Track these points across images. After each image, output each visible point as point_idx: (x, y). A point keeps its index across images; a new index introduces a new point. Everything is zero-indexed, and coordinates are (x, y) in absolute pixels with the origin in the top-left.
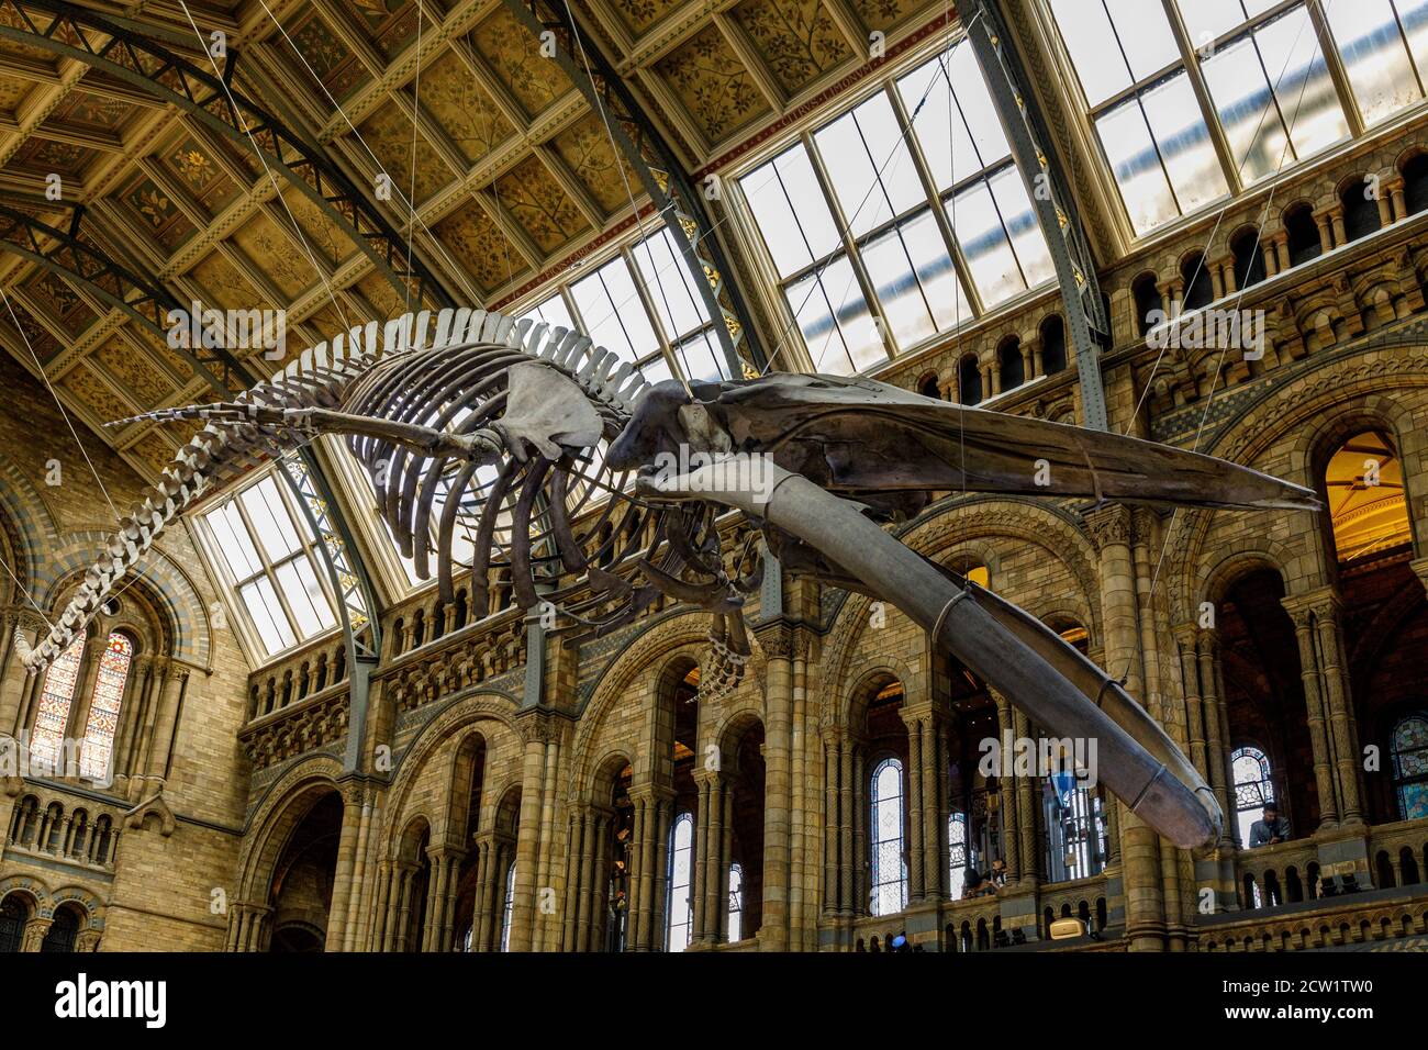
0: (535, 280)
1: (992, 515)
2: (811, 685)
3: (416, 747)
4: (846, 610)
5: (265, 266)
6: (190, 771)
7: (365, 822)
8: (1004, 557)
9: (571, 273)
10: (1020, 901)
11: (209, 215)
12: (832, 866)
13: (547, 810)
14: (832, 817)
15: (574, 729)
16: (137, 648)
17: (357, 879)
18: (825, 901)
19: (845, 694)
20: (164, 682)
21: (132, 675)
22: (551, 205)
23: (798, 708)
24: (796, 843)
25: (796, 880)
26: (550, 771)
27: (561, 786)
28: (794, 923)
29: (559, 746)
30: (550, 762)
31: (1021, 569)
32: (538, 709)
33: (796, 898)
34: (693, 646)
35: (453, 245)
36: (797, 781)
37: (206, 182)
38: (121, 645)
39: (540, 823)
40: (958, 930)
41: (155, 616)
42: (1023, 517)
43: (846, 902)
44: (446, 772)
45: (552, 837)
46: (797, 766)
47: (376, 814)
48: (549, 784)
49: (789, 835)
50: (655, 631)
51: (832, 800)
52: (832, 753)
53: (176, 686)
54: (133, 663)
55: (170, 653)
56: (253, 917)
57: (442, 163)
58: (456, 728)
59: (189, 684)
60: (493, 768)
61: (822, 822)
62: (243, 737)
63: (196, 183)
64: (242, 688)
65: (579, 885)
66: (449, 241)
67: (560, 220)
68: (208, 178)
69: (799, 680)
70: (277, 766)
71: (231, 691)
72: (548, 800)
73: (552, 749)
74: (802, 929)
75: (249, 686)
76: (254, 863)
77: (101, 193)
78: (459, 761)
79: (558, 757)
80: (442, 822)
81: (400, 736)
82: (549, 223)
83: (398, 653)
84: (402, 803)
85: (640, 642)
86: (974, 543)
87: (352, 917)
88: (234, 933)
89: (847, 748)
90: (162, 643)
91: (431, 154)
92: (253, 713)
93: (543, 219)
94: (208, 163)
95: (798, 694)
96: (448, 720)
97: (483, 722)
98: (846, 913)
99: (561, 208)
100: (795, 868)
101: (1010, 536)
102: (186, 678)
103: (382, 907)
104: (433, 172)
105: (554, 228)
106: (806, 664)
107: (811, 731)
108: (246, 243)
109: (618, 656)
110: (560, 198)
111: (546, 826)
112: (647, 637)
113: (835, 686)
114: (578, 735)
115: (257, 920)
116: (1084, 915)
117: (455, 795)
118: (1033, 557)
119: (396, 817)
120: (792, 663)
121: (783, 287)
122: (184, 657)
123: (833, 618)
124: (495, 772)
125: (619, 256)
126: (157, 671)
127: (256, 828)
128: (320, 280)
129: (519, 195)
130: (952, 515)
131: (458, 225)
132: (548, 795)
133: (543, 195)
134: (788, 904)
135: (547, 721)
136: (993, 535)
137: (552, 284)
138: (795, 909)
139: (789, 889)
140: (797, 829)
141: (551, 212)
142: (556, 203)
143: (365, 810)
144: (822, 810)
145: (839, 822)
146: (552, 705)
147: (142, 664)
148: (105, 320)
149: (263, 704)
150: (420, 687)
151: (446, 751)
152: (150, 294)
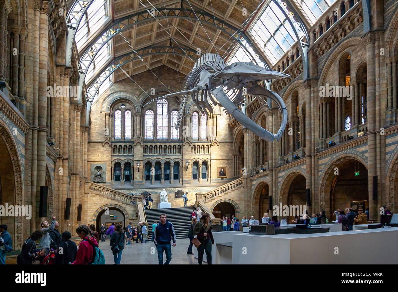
0: (252, 19)
1: (350, 41)
2: (315, 92)
4: (322, 73)
6: (220, 133)
7: (248, 136)
8: (353, 51)
10: (354, 130)
12: (321, 129)
13: (274, 128)
14: (321, 119)
16: (207, 114)
17: (248, 147)
18: (320, 137)
20: (213, 119)
23: (312, 98)
24: (312, 127)
25: (312, 134)
27: (276, 123)
28: (312, 142)
30: (274, 118)
31: (356, 53)
32: (270, 109)
33: (312, 138)
34: (297, 88)
36: (312, 114)
38: (204, 114)
40: (344, 138)
42: (356, 40)
43: (324, 136)
46: (312, 110)
47: (250, 135)
48: (274, 123)
49: (311, 125)
50: (290, 87)
51: (321, 116)
52: (321, 106)
53: (215, 119)
55: (213, 113)
56: (237, 156)
57: (226, 3)
58: (261, 115)
61: (319, 121)
62: (229, 125)
65: (281, 141)
67: (253, 3)
69: (312, 92)
70: (236, 128)
71: (225, 117)
72: (274, 126)
73: (274, 116)
74: (314, 143)
76: (235, 147)
77: (173, 35)
85: (287, 90)
86: (347, 49)
87: (248, 154)
88: (234, 160)
89: (324, 103)
91: (223, 2)
92: (230, 120)
95: (312, 95)
96: (259, 114)
97: (264, 113)
98: (324, 138)
100: (312, 132)
101: (354, 45)
102: (216, 117)
103: (253, 151)
106: (314, 88)
107: (315, 102)
108: (200, 33)
109: (284, 94)
114: (279, 112)
115: (238, 157)
116: (363, 131)
118: (359, 49)
120: (311, 88)
122: (215, 113)
123: (320, 75)
126: (211, 117)
127: (234, 140)
130: (342, 43)
131: (234, 13)
134: (311, 139)
135: (272, 111)
136: (351, 46)
138: (312, 140)
139: (311, 136)
140: (312, 124)
143: (248, 134)
144: (319, 118)
145: (323, 120)
146: (272, 108)
147: (209, 116)
148: (183, 58)
149: (231, 118)
150: (254, 108)
151: (260, 120)
152: (187, 50)
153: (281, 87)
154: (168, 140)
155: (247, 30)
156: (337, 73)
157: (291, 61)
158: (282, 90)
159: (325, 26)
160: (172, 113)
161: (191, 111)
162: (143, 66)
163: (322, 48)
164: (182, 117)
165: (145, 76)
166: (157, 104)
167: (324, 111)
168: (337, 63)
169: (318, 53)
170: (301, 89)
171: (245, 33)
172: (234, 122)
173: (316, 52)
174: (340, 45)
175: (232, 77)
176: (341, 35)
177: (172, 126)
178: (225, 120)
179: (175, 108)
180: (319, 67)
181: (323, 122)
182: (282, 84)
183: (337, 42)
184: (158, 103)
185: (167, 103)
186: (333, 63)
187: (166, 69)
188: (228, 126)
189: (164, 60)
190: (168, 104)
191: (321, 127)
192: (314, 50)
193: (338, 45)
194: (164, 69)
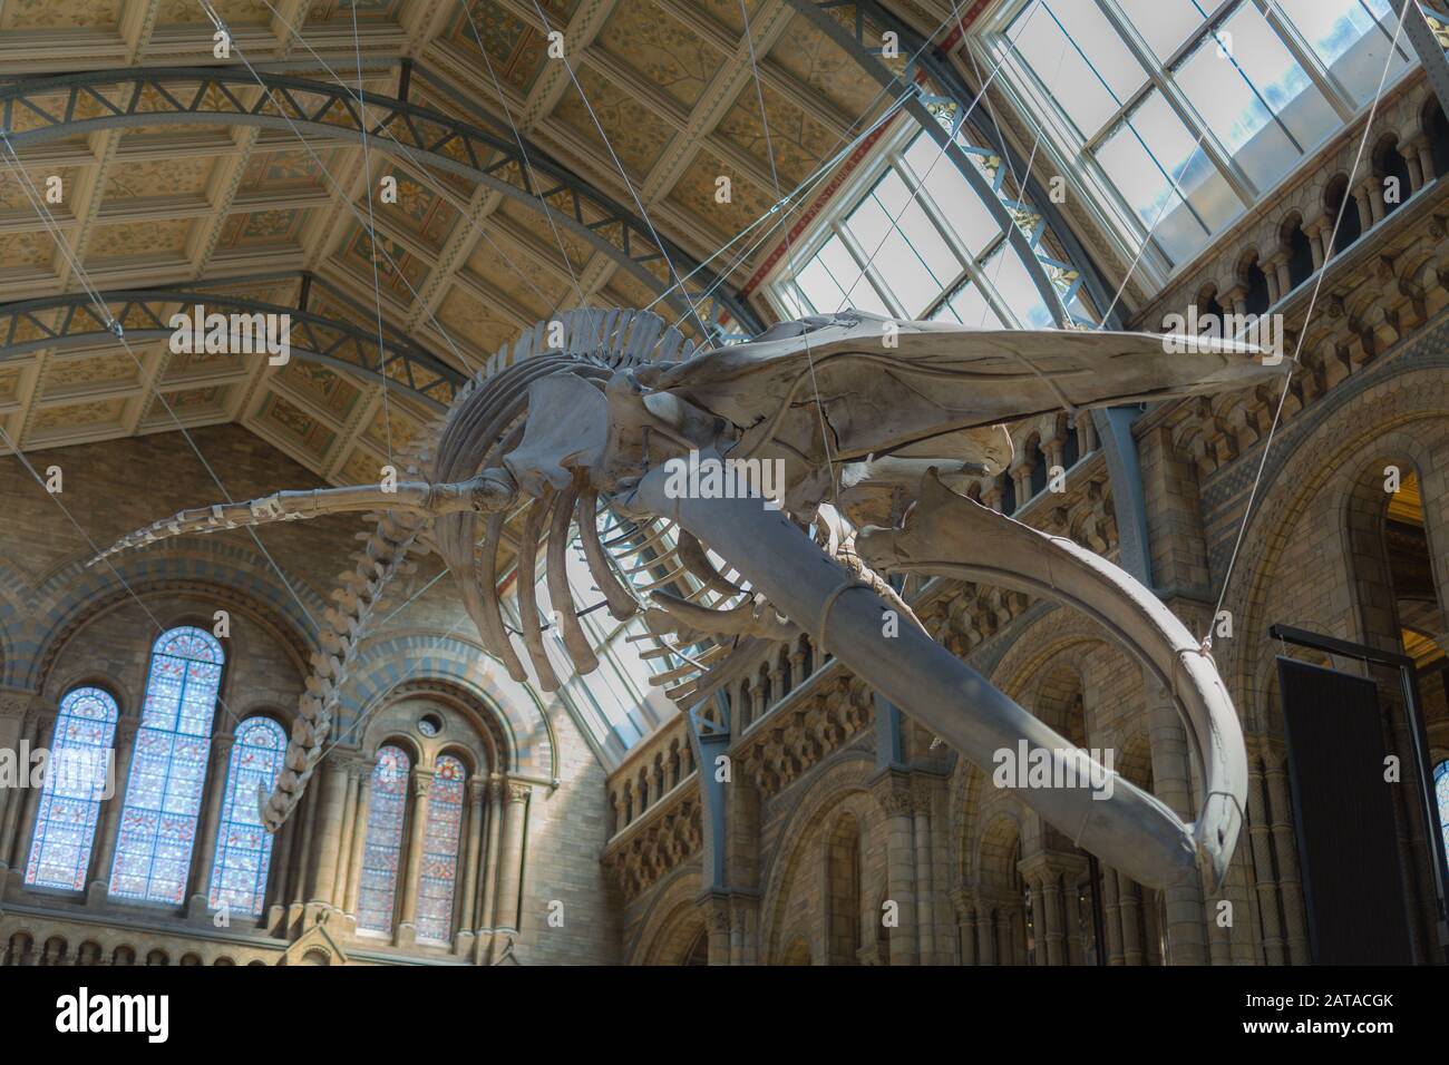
0: (798, 225)
1: (1404, 393)
3: (784, 843)
4: (1240, 566)
5: (508, 289)
7: (735, 953)
8: (1432, 452)
9: (840, 203)
11: (436, 245)
13: (923, 908)
14: (1264, 868)
15: (946, 789)
16: (469, 771)
19: (1258, 685)
20: (504, 806)
21: (467, 804)
22: (793, 130)
26: (921, 853)
27: (938, 871)
29: (929, 818)
30: (920, 840)
32: (893, 772)
34: (1070, 651)
35: (698, 208)
37: (424, 210)
38: (451, 769)
39: (917, 927)
41: (485, 726)
44: (819, 872)
45: (934, 945)
47: (748, 940)
48: (922, 871)
50: (1022, 639)
51: (1260, 844)
53: (518, 809)
54: (468, 790)
55: (506, 768)
57: (658, 118)
58: (824, 810)
59: (532, 805)
60: (869, 858)
61: (1251, 876)
62: (605, 863)
63: (413, 215)
64: (599, 798)
66: (692, 205)
67: (809, 144)
68: (425, 205)
70: (649, 892)
71: (585, 804)
72: (923, 894)
73: (920, 823)
75: (607, 794)
77: (325, 252)
78: (835, 855)
79: (930, 831)
80: (822, 940)
81: (766, 832)
82: (797, 152)
83: (749, 722)
84: (778, 922)
85: (1007, 659)
86: (1393, 438)
89: (1273, 764)
90: (497, 758)
91: (643, 112)
92: (613, 829)
93: (789, 148)
94: (420, 189)
96: (813, 802)
97: (852, 798)
99: (806, 130)
102: (527, 797)
104: (653, 130)
105: (805, 156)
108: (482, 266)
110: (800, 118)
111: (924, 930)
112: (1014, 649)
113: (1241, 678)
114: (953, 799)
117: (836, 901)
119: (772, 942)
121: (1089, 152)
122: (525, 773)
123: (1225, 580)
124: (870, 863)
125: (889, 168)
126: (495, 794)
128: (569, 289)
129: (754, 129)
130: (1355, 404)
131: (697, 183)
132: (922, 886)
133: (779, 120)
135: (908, 785)
136: (1417, 420)
137: (821, 225)
141: (795, 137)
142: (798, 124)
143: (734, 940)
145: (1276, 875)
146: (911, 763)
147: (477, 788)
148: (365, 392)
149: (623, 815)
150: (778, 763)
151: (817, 843)
152: (398, 352)
153: (964, 637)
154: (182, 912)
155: (763, 287)
156: (1342, 573)
157: (1026, 483)
158: (973, 655)
159: (1280, 261)
160: (239, 731)
161: (371, 739)
162: (104, 408)
163: (1224, 420)
164: (318, 742)
165: (103, 467)
166: (150, 655)
167: (1275, 815)
168: (1335, 517)
169: (1198, 448)
170: (1100, 659)
171: (752, 298)
172: (638, 843)
173: (1184, 445)
174: (1344, 412)
175: (777, 413)
176: (1344, 356)
177: (225, 818)
178: (583, 827)
179: (269, 697)
180: (1212, 529)
181: (1278, 892)
182: (967, 619)
183: (1320, 393)
184: (158, 647)
185: (220, 659)
186: (1308, 514)
187: (248, 449)
188: (596, 867)
189: (246, 389)
190: (225, 668)
191: (1271, 927)
192: (1177, 432)
193: (1330, 411)
194: (237, 446)
